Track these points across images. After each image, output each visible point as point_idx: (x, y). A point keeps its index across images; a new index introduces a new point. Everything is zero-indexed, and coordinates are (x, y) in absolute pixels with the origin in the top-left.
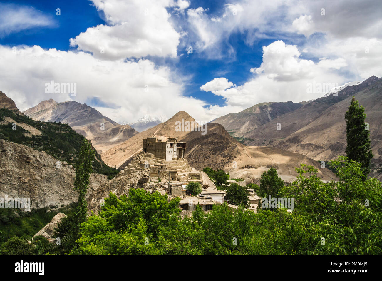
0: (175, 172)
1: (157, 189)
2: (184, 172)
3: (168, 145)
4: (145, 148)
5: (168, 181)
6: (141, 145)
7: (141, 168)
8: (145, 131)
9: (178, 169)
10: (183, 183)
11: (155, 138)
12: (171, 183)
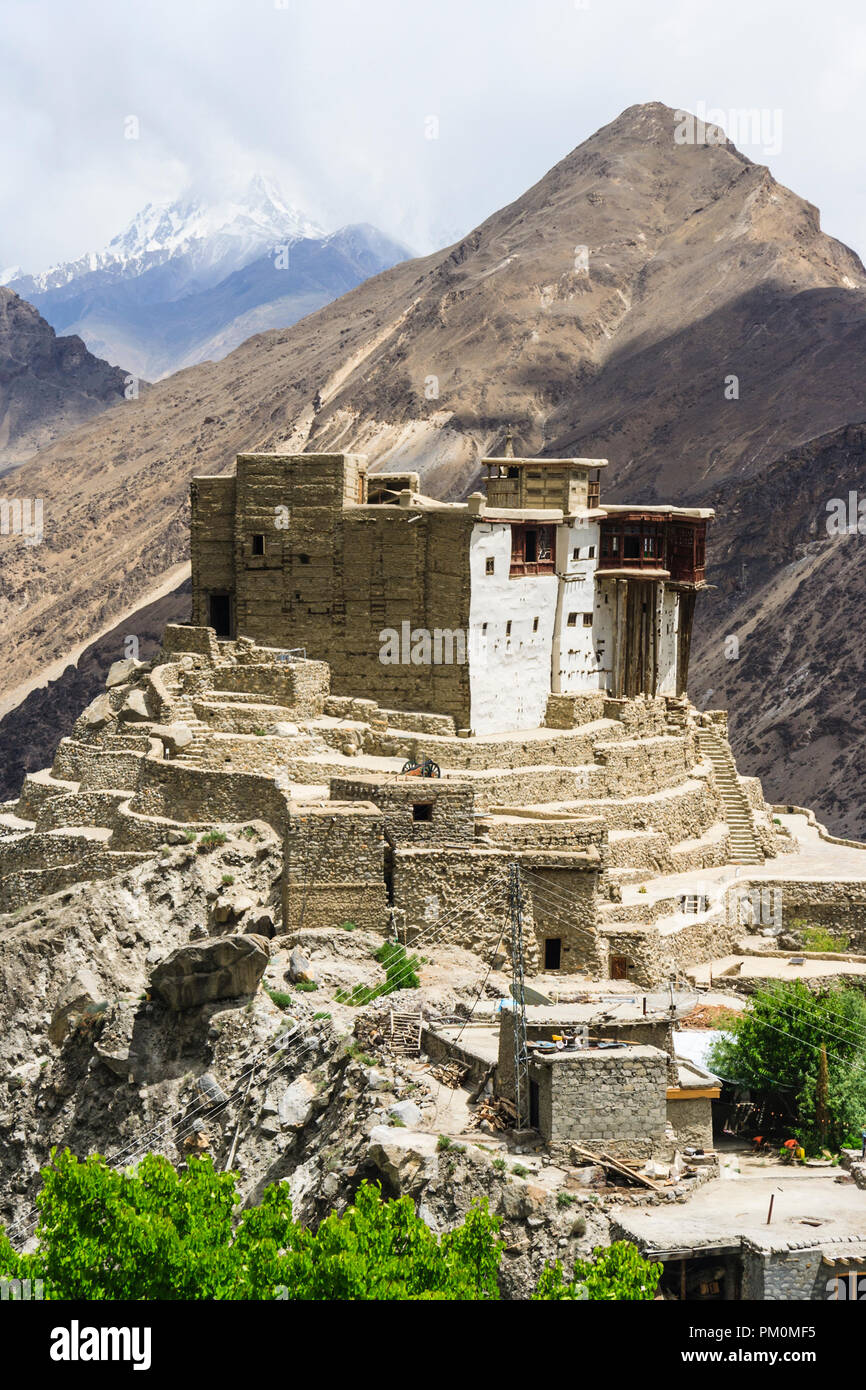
0: (585, 874)
1: (374, 1074)
2: (688, 862)
3: (492, 545)
4: (216, 580)
5: (502, 981)
6: (167, 536)
7: (183, 827)
8: (204, 369)
9: (615, 836)
10: (686, 1002)
11: (339, 461)
12: (538, 1000)
